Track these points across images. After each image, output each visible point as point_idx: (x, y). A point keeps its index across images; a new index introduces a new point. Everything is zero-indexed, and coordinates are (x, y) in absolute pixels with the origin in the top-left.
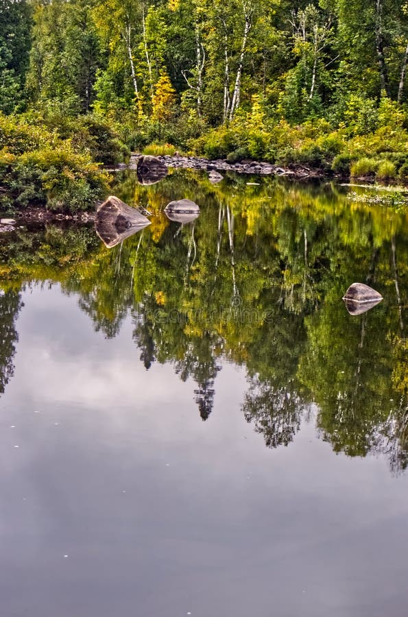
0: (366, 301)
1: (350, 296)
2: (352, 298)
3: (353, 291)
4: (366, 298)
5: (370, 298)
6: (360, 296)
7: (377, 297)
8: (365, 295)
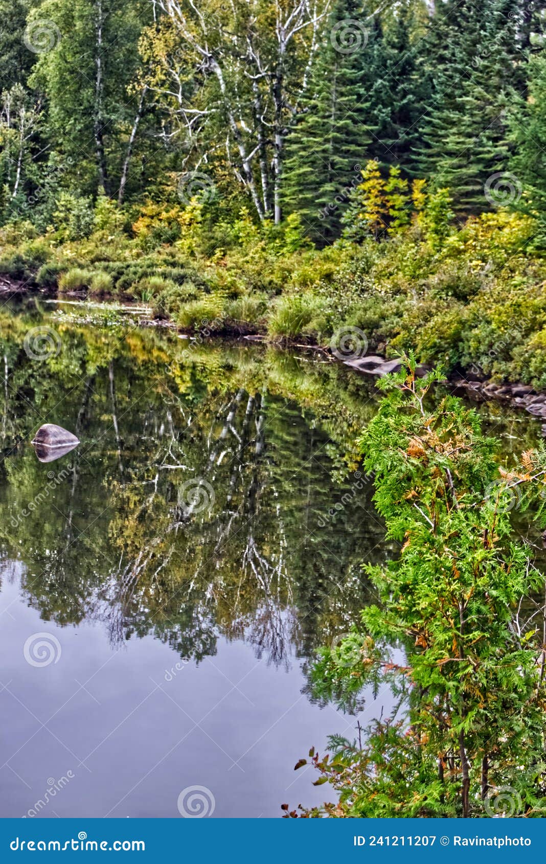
0: (59, 445)
1: (41, 439)
2: (42, 442)
3: (44, 433)
4: (60, 442)
5: (64, 442)
6: (52, 439)
7: (72, 441)
8: (58, 439)
